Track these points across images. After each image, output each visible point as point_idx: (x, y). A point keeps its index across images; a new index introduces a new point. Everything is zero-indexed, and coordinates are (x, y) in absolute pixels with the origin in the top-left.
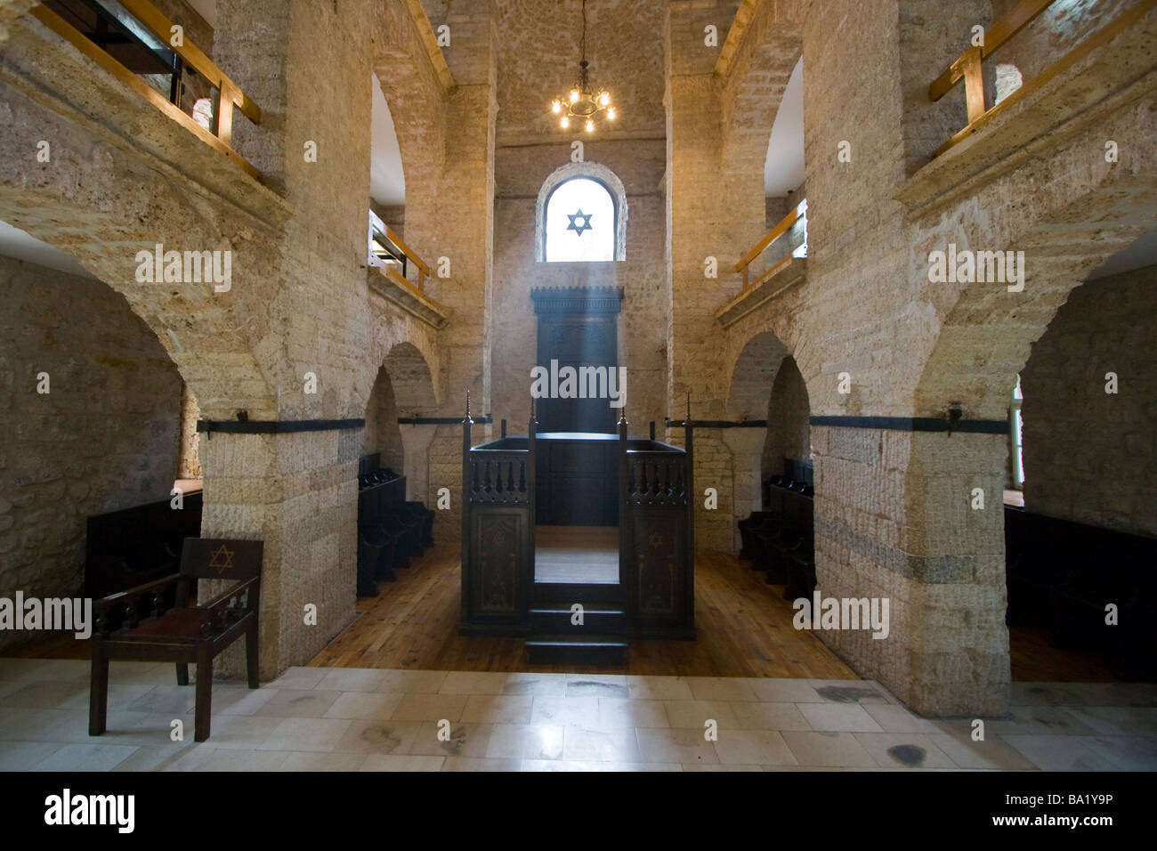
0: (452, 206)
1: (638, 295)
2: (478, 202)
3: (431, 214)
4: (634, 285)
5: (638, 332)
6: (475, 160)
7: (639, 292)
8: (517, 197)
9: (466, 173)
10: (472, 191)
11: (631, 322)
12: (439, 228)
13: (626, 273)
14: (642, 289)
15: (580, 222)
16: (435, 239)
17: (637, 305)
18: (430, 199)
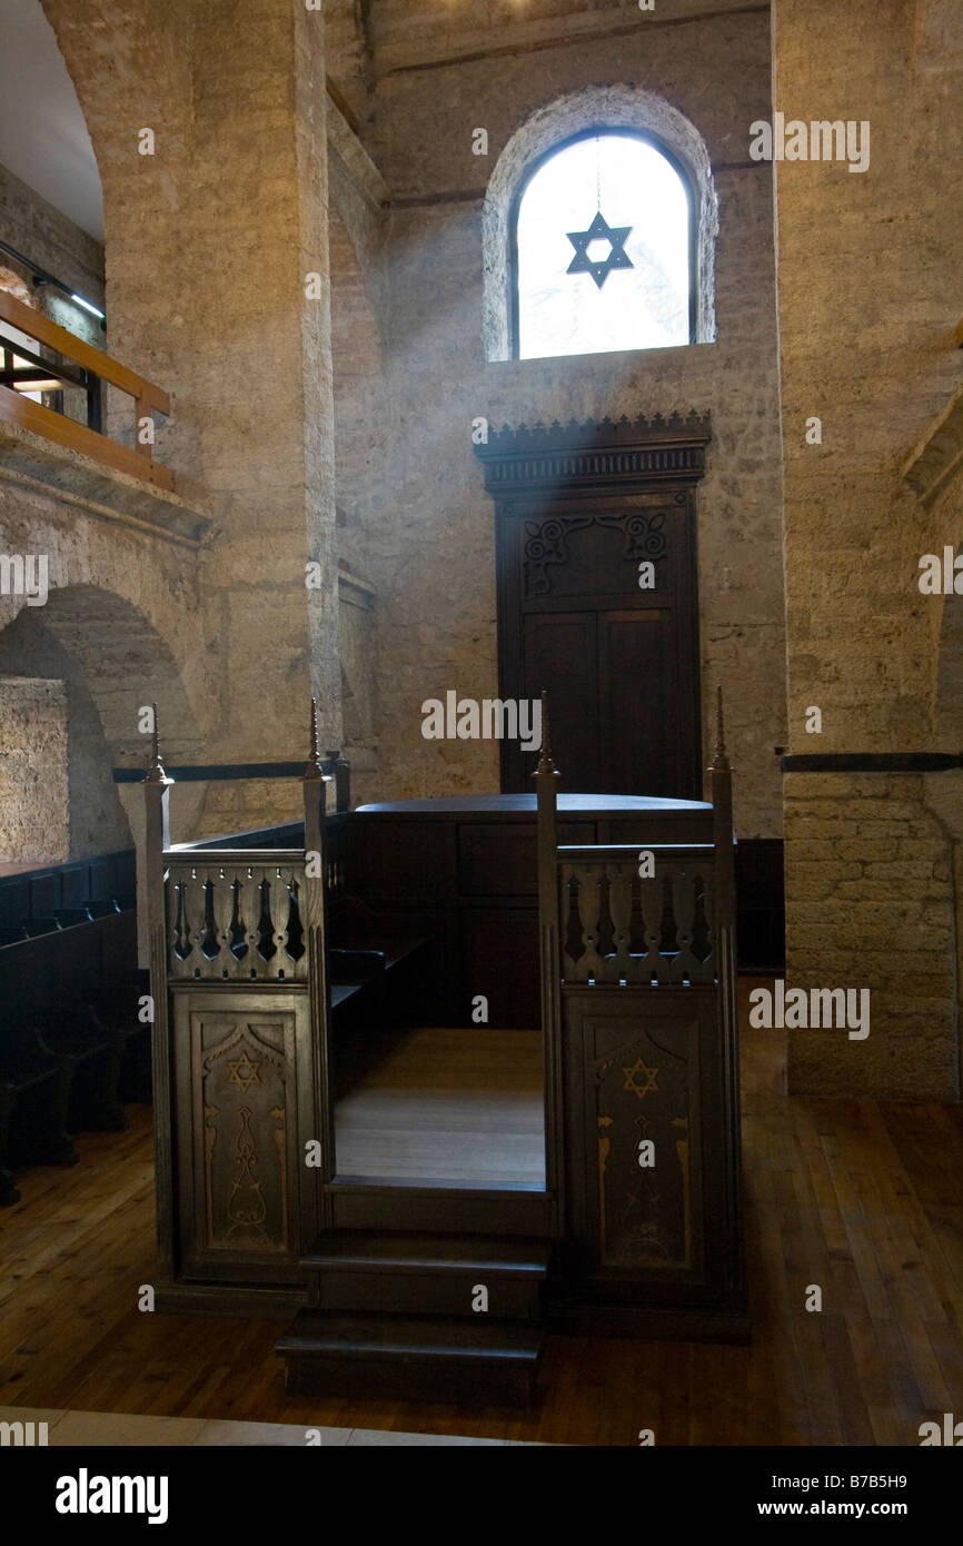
0: (216, 232)
1: (750, 430)
2: (280, 217)
3: (168, 258)
4: (738, 405)
5: (753, 526)
6: (265, 108)
7: (753, 421)
8: (433, 200)
9: (245, 146)
10: (263, 191)
11: (735, 502)
12: (187, 291)
13: (716, 374)
14: (761, 413)
15: (599, 251)
16: (179, 320)
17: (747, 456)
18: (162, 221)
